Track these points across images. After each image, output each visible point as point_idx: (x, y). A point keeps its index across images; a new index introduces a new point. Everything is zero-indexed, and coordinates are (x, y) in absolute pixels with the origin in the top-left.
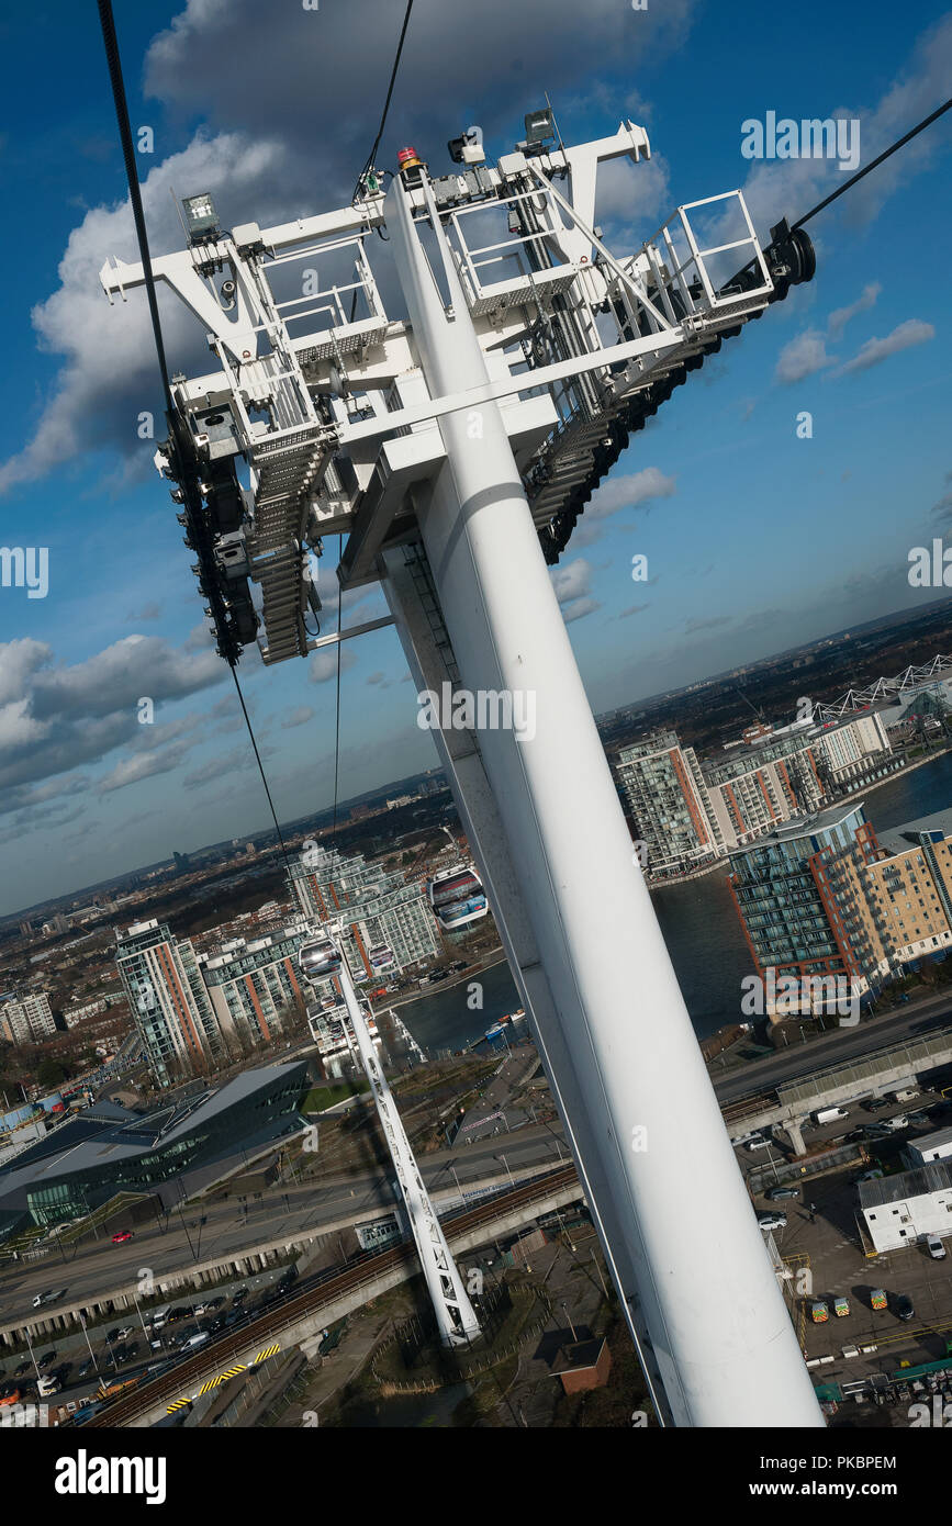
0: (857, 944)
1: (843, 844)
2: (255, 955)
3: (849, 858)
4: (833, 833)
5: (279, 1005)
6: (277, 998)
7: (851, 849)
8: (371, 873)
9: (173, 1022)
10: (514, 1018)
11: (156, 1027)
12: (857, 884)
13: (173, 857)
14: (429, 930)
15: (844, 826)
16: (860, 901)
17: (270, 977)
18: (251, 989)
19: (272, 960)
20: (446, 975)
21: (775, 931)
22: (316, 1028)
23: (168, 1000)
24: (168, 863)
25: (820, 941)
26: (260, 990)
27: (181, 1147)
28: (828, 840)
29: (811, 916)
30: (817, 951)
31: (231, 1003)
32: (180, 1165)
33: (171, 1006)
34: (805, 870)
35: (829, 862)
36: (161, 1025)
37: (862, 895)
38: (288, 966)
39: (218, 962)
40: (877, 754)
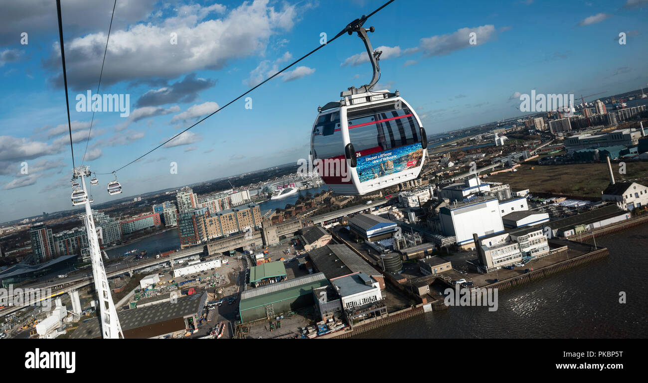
0: (200, 234)
1: (201, 214)
2: (69, 235)
3: (202, 217)
4: (199, 211)
5: (74, 248)
6: (73, 246)
7: (203, 215)
8: (106, 217)
9: (43, 249)
10: (132, 251)
11: (38, 250)
12: (203, 223)
13: (43, 214)
14: (119, 233)
15: (202, 211)
16: (203, 226)
17: (72, 241)
18: (66, 243)
19: (73, 236)
20: (121, 244)
21: (185, 230)
22: (83, 253)
23: (44, 249)
24: (41, 216)
25: (193, 233)
26: (69, 244)
27: (44, 270)
28: (198, 213)
29: (192, 228)
30: (192, 235)
31: (60, 246)
32: (43, 274)
33: (43, 245)
34: (192, 219)
35: (197, 218)
36: (40, 250)
37: (204, 225)
38: (78, 239)
39: (58, 235)
40: (246, 200)
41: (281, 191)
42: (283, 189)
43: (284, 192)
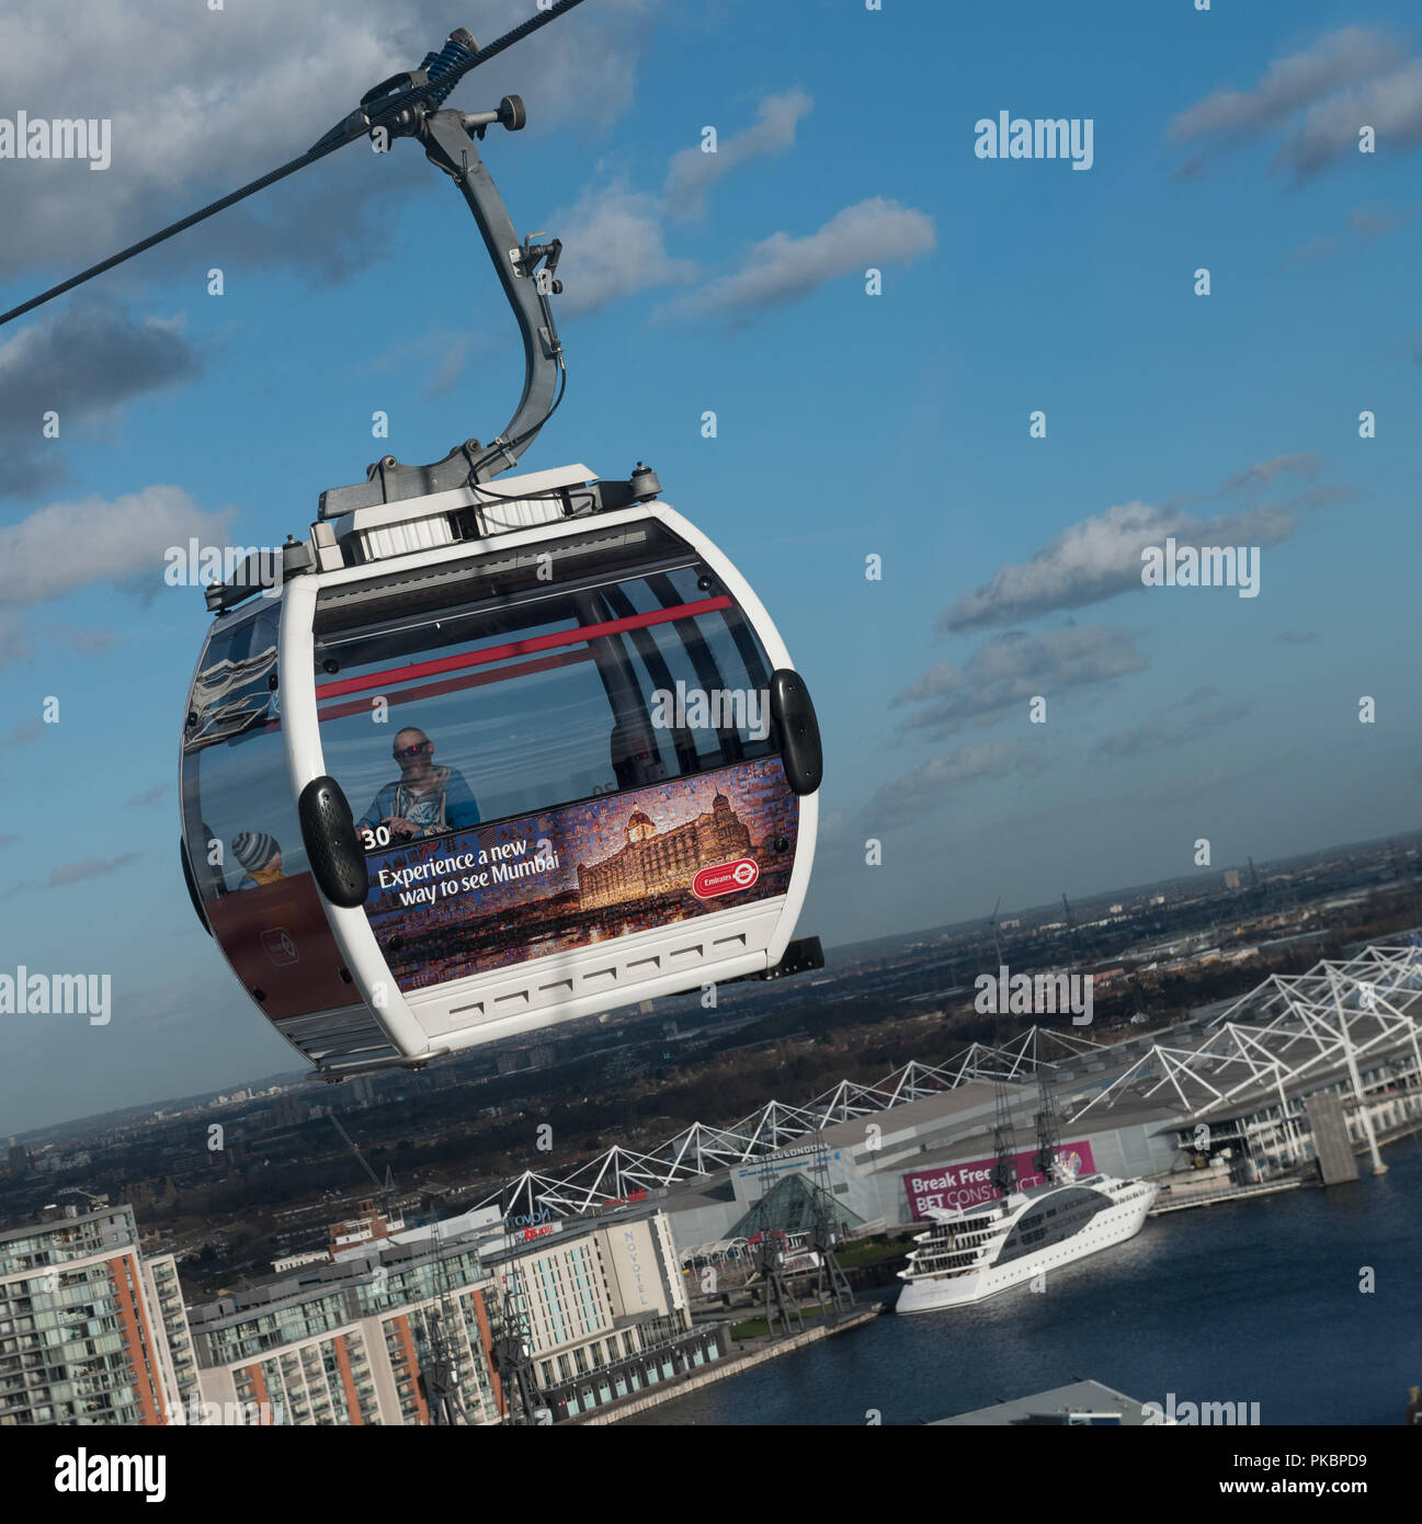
40: (651, 1320)
41: (1002, 1222)
42: (1021, 1203)
43: (1029, 1236)
